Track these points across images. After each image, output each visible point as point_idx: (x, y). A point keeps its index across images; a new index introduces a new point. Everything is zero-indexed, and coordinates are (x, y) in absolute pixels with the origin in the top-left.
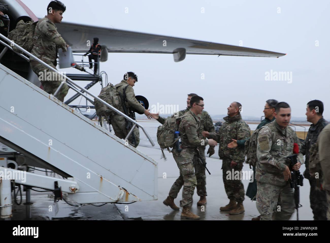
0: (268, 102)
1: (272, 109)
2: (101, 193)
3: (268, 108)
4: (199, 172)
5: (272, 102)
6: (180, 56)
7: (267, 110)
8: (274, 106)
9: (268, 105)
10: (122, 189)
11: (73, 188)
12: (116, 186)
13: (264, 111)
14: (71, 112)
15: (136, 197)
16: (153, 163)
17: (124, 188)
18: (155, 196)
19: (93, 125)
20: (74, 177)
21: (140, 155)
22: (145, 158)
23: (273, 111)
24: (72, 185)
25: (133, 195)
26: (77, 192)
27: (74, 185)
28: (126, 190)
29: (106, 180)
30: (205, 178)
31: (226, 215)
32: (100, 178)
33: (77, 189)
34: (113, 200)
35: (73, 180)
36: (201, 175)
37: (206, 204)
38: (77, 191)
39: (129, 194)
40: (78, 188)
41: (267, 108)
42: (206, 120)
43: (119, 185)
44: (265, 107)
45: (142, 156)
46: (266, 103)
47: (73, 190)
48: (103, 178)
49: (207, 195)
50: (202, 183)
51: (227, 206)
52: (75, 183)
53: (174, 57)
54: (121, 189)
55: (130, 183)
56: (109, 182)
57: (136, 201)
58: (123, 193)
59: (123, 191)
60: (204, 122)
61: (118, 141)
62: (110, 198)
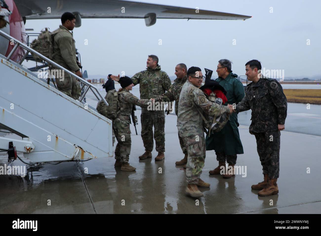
0: (220, 62)
1: (224, 68)
2: (56, 151)
3: (221, 68)
4: (158, 129)
5: (224, 62)
6: (151, 21)
7: (220, 70)
8: (226, 65)
9: (220, 65)
10: (78, 147)
11: (28, 148)
12: (72, 145)
13: (217, 70)
14: (24, 75)
15: (91, 154)
16: (107, 122)
17: (80, 146)
18: (110, 153)
19: (47, 87)
20: (29, 138)
21: (95, 115)
22: (99, 118)
23: (225, 70)
24: (27, 145)
25: (88, 153)
26: (32, 152)
27: (30, 145)
28: (82, 149)
29: (61, 139)
30: (164, 135)
31: (180, 169)
32: (56, 138)
33: (31, 149)
34: (68, 158)
35: (29, 140)
36: (161, 133)
37: (164, 159)
38: (32, 150)
39: (85, 152)
40: (33, 147)
41: (219, 67)
42: (164, 80)
43: (75, 144)
44: (218, 66)
45: (96, 116)
46: (218, 63)
47: (28, 150)
48: (58, 137)
49: (165, 151)
50: (161, 139)
51: (182, 160)
52: (31, 142)
53: (146, 21)
54: (76, 147)
55: (85, 141)
56: (65, 141)
57: (91, 158)
58: (78, 151)
59: (78, 149)
60: (162, 82)
61: (72, 102)
62: (66, 156)
